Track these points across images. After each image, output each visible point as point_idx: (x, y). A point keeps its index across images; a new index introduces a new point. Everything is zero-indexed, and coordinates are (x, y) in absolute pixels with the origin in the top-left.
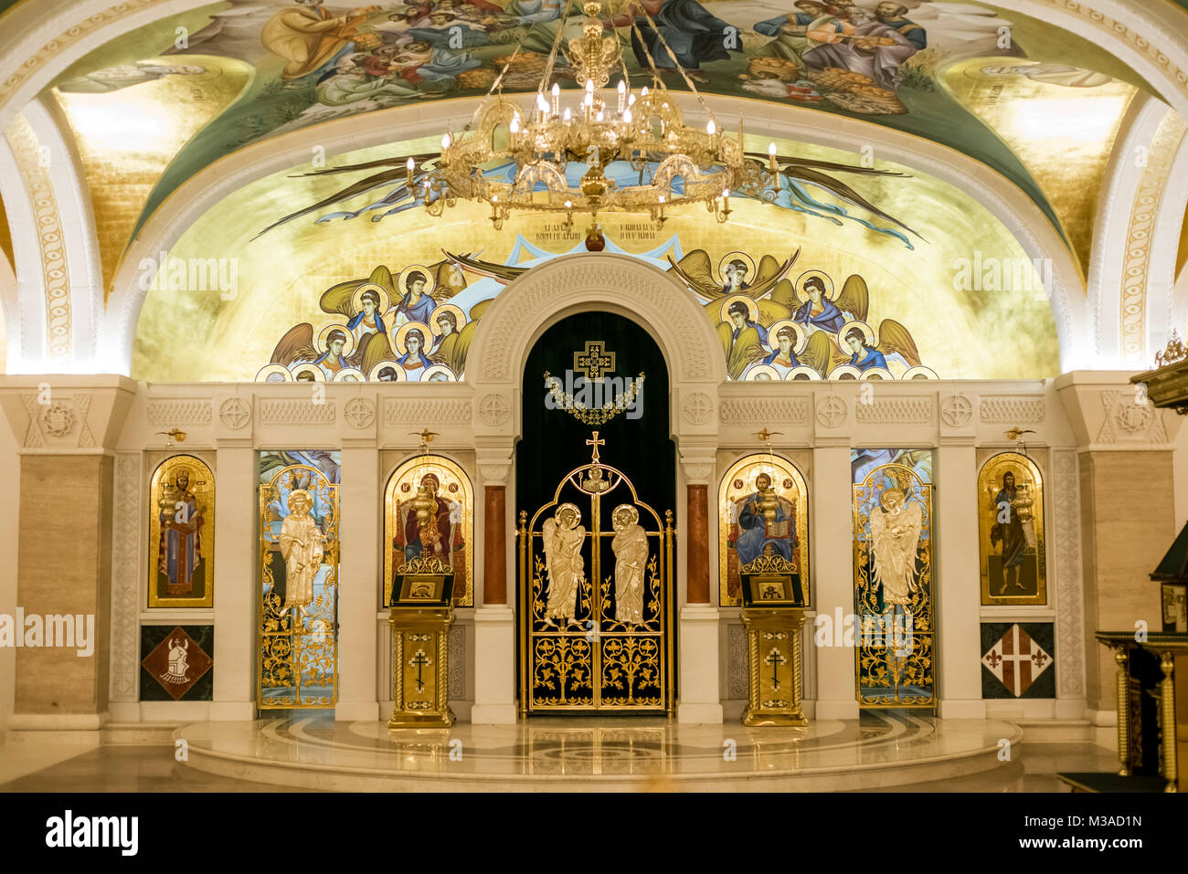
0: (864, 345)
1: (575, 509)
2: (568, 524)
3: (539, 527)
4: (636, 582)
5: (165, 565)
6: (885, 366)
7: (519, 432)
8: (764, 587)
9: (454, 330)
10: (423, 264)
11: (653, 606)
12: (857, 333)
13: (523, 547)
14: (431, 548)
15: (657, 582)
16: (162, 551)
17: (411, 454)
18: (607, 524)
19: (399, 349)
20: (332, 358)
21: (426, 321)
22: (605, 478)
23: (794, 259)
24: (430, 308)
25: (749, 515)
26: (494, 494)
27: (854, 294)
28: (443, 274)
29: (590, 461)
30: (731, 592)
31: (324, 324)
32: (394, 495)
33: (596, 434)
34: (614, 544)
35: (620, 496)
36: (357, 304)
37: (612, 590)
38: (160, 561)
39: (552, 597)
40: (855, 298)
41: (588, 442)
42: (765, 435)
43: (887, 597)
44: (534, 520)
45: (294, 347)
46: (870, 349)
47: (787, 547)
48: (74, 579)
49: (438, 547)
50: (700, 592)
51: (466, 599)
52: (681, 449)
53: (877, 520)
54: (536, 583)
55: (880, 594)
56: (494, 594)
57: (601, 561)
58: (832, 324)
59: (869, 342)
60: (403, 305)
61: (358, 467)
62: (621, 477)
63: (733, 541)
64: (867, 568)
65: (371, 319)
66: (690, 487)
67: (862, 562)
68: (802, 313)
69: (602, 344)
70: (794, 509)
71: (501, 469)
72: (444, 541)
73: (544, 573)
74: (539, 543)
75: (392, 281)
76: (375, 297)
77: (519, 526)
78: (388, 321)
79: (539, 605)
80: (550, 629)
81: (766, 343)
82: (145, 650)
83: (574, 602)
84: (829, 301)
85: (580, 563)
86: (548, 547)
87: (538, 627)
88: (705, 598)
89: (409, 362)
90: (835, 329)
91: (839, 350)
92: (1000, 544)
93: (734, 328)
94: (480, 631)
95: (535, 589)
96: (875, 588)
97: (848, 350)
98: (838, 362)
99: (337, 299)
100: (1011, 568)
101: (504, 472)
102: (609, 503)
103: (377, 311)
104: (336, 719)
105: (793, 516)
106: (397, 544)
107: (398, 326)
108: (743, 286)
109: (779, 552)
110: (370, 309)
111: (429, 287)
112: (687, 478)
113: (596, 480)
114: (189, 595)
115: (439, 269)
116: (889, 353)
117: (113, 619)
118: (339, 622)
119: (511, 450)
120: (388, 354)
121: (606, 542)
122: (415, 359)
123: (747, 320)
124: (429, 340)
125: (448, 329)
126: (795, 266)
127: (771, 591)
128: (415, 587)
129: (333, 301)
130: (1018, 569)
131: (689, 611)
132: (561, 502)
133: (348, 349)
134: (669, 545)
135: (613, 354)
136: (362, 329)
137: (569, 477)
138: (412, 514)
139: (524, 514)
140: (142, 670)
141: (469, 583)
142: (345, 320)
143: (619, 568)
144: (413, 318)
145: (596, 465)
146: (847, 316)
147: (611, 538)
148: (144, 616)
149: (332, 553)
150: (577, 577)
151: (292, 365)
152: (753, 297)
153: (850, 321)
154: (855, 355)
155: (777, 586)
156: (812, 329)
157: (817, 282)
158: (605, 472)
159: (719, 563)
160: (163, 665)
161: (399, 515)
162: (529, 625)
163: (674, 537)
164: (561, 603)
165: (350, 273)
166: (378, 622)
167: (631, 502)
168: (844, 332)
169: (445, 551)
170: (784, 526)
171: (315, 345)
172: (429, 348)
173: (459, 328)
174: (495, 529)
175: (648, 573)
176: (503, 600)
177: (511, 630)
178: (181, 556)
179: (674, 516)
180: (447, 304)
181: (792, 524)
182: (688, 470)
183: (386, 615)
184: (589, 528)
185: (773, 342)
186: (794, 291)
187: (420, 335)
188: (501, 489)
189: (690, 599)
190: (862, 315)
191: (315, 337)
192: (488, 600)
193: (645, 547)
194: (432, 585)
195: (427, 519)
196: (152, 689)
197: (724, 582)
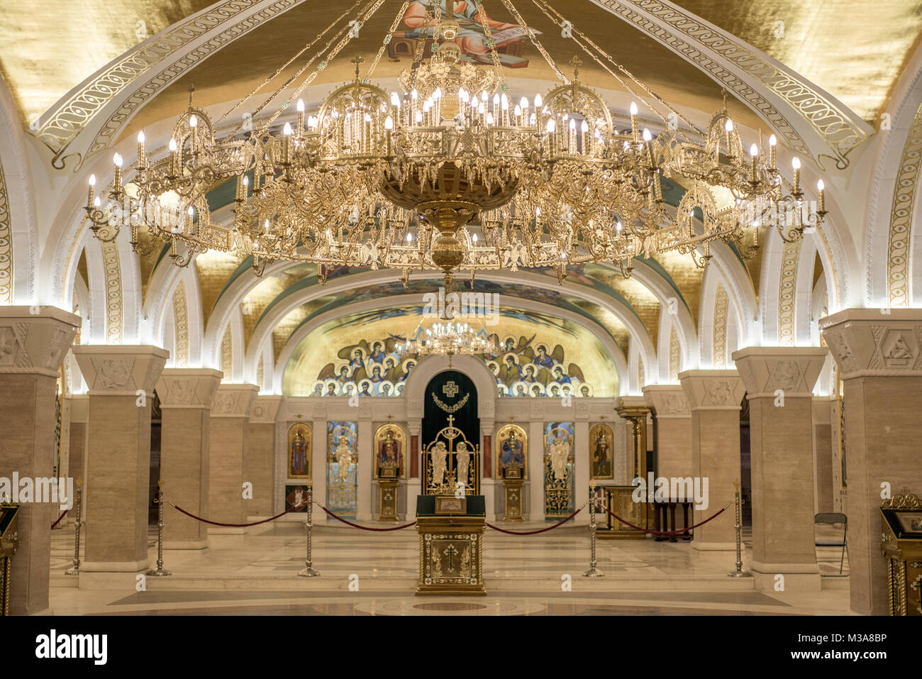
0: (562, 374)
1: (444, 444)
2: (440, 449)
3: (430, 450)
4: (465, 471)
5: (294, 463)
6: (570, 382)
7: (423, 416)
8: (510, 472)
9: (393, 367)
10: (381, 339)
11: (471, 479)
12: (559, 369)
13: (424, 457)
14: (391, 457)
15: (473, 471)
16: (292, 458)
17: (383, 423)
18: (455, 449)
19: (370, 374)
20: (342, 378)
21: (381, 363)
22: (454, 432)
23: (533, 338)
24: (383, 357)
25: (506, 447)
26: (414, 438)
27: (558, 352)
28: (388, 344)
29: (448, 426)
30: (500, 474)
31: (340, 363)
32: (378, 438)
33: (451, 416)
34: (457, 457)
35: (459, 439)
36: (353, 355)
37: (456, 474)
38: (292, 462)
39: (435, 475)
40: (559, 354)
41: (448, 419)
42: (512, 418)
43: (556, 476)
44: (428, 447)
45: (327, 373)
46: (564, 376)
47: (520, 458)
48: (264, 468)
49: (393, 457)
50: (488, 474)
51: (403, 477)
52: (481, 423)
53: (553, 448)
54: (429, 471)
55: (553, 475)
56: (413, 474)
57: (453, 463)
58: (549, 365)
59: (564, 373)
60: (372, 356)
61: (366, 428)
62: (460, 432)
63: (500, 456)
64: (549, 466)
65: (359, 362)
66: (485, 437)
67: (548, 464)
68: (537, 360)
69: (454, 382)
70: (523, 444)
71: (416, 429)
72: (395, 455)
73: (432, 467)
74: (430, 456)
75: (367, 346)
76: (360, 353)
77: (423, 450)
78: (366, 362)
79: (430, 479)
80: (434, 487)
81: (521, 372)
82: (287, 494)
83: (442, 477)
84: (548, 356)
85: (445, 463)
86: (433, 457)
87: (429, 486)
88: (490, 476)
89: (375, 380)
90: (550, 367)
91: (551, 376)
92: (597, 457)
93: (509, 366)
94: (409, 487)
95: (429, 473)
96: (552, 473)
97: (555, 376)
98: (551, 381)
99: (344, 353)
100: (601, 466)
101: (417, 431)
102: (456, 441)
103: (361, 359)
104: (357, 519)
105: (522, 447)
106: (378, 456)
107: (370, 365)
108: (512, 349)
109: (517, 460)
110: (358, 358)
111: (383, 348)
112: (483, 433)
113: (451, 432)
114: (303, 474)
115: (386, 341)
116: (572, 377)
117: (276, 483)
118: (358, 484)
119: (420, 423)
120: (366, 376)
121: (454, 456)
122: (377, 378)
123: (514, 363)
124: (383, 370)
125: (391, 366)
126: (534, 340)
127: (513, 474)
128: (386, 472)
129: (343, 354)
130: (604, 466)
131: (484, 481)
132: (438, 441)
133: (349, 374)
134: (477, 457)
135: (457, 386)
136: (355, 366)
137: (441, 432)
138: (384, 445)
139: (425, 445)
140: (286, 502)
141: (404, 470)
142: (348, 362)
143: (459, 465)
144: (376, 361)
145: (451, 428)
146: (555, 362)
147: (456, 454)
148: (287, 482)
149: (355, 459)
150: (444, 468)
151: (326, 380)
152: (517, 353)
153: (556, 364)
154: (558, 378)
155: (515, 472)
156: (541, 367)
157: (543, 348)
158: (454, 430)
159: (495, 465)
160: (293, 499)
161: (379, 446)
162: (425, 484)
163: (479, 454)
164: (438, 478)
165: (350, 342)
166: (372, 484)
167: (463, 441)
168: (554, 368)
169: (396, 458)
170: (519, 450)
171: (336, 373)
172: (382, 374)
173: (395, 366)
174: (414, 450)
175: (470, 467)
176: (417, 476)
177: (420, 487)
178: (300, 460)
179: (479, 447)
180: (390, 356)
181: (522, 450)
182: (484, 430)
183: (376, 482)
184: (448, 450)
185: (525, 372)
186: (533, 352)
187: (379, 368)
188: (417, 437)
189: (485, 477)
190: (561, 361)
191: (335, 369)
192: (412, 476)
193: (469, 458)
194: (392, 471)
195: (390, 448)
196: (290, 508)
197: (497, 471)
